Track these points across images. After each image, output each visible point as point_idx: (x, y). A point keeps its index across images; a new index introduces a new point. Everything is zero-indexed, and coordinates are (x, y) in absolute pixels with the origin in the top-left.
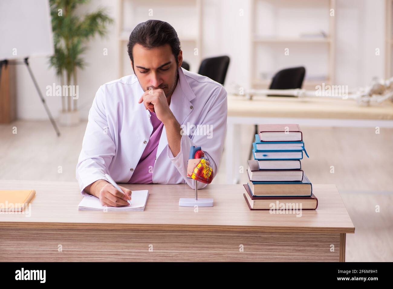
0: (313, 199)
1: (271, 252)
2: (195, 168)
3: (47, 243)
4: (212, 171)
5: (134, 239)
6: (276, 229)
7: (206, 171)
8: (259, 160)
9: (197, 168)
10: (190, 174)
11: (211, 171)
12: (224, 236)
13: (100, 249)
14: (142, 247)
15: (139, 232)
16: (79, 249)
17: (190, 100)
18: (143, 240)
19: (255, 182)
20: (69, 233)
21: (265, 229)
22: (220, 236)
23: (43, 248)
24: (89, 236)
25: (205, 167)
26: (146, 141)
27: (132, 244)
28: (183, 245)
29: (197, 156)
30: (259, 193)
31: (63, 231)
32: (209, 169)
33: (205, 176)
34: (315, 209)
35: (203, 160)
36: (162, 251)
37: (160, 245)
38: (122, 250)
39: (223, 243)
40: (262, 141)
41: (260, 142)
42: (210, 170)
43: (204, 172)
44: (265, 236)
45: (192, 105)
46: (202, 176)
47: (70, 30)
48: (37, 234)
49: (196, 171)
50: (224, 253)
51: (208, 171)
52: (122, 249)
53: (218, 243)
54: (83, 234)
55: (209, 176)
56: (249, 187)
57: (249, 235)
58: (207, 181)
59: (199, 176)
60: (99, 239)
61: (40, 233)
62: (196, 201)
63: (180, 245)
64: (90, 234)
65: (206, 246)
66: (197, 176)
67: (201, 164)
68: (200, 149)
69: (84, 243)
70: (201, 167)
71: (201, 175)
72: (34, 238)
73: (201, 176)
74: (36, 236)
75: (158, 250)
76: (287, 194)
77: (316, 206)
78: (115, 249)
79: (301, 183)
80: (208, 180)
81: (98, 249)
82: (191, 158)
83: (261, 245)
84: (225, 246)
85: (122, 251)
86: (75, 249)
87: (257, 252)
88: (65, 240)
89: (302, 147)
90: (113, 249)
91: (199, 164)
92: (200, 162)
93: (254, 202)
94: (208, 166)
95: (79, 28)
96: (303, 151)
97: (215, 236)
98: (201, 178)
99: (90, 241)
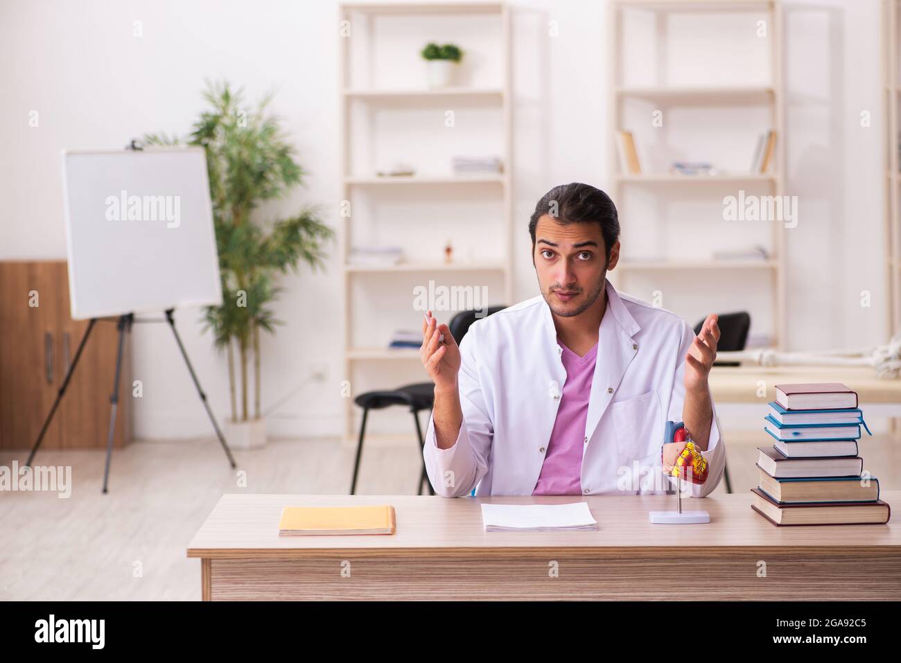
0: (882, 505)
1: (822, 591)
3: (444, 584)
5: (592, 575)
6: (832, 551)
7: (697, 461)
8: (787, 442)
12: (743, 566)
13: (534, 593)
14: (605, 587)
15: (600, 563)
16: (498, 593)
17: (632, 334)
18: (605, 575)
19: (781, 480)
20: (481, 566)
21: (814, 551)
22: (736, 566)
23: (437, 594)
24: (515, 571)
25: (694, 456)
26: (558, 397)
27: (587, 584)
28: (674, 583)
29: (679, 437)
30: (790, 498)
31: (471, 564)
34: (886, 524)
36: (637, 594)
37: (636, 583)
38: (571, 593)
39: (740, 579)
40: (789, 410)
41: (787, 412)
43: (695, 463)
44: (812, 564)
45: (636, 344)
47: (247, 253)
48: (427, 569)
50: (742, 595)
51: (700, 462)
52: (571, 591)
53: (733, 578)
54: (506, 568)
56: (762, 491)
57: (785, 563)
60: (532, 575)
61: (432, 568)
62: (679, 514)
63: (668, 583)
64: (518, 568)
65: (714, 583)
69: (508, 584)
70: (689, 455)
72: (422, 576)
74: (424, 573)
75: (632, 591)
76: (837, 499)
77: (888, 518)
78: (558, 593)
79: (859, 479)
81: (529, 593)
83: (807, 579)
84: (746, 583)
85: (571, 595)
86: (491, 593)
87: (799, 591)
88: (475, 578)
89: (858, 418)
90: (554, 593)
93: (783, 512)
95: (264, 248)
96: (861, 425)
97: (727, 565)
99: (517, 580)
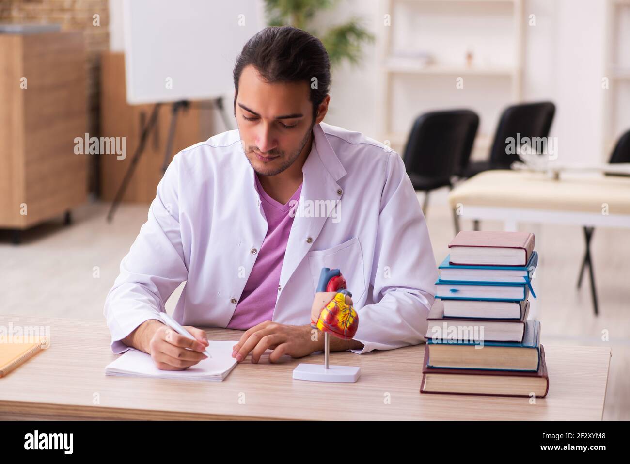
0: (540, 377)
2: (324, 309)
4: (354, 316)
7: (343, 315)
8: (443, 299)
9: (327, 310)
10: (315, 320)
11: (352, 317)
17: (337, 179)
25: (341, 309)
26: (255, 250)
29: (331, 286)
32: (349, 313)
33: (340, 325)
34: (543, 397)
35: (340, 295)
40: (451, 263)
41: (448, 265)
42: (352, 314)
43: (340, 317)
45: (341, 189)
46: (335, 326)
49: (325, 315)
51: (347, 315)
55: (348, 325)
58: (344, 335)
59: (330, 325)
62: (326, 370)
66: (326, 324)
67: (336, 302)
68: (338, 274)
70: (335, 308)
71: (333, 323)
73: (333, 326)
76: (492, 366)
77: (545, 390)
79: (520, 345)
80: (346, 333)
82: (320, 290)
89: (525, 277)
91: (332, 302)
92: (334, 298)
93: (427, 378)
94: (347, 306)
96: (527, 286)
98: (333, 328)
